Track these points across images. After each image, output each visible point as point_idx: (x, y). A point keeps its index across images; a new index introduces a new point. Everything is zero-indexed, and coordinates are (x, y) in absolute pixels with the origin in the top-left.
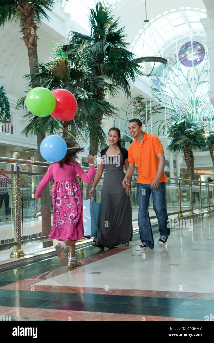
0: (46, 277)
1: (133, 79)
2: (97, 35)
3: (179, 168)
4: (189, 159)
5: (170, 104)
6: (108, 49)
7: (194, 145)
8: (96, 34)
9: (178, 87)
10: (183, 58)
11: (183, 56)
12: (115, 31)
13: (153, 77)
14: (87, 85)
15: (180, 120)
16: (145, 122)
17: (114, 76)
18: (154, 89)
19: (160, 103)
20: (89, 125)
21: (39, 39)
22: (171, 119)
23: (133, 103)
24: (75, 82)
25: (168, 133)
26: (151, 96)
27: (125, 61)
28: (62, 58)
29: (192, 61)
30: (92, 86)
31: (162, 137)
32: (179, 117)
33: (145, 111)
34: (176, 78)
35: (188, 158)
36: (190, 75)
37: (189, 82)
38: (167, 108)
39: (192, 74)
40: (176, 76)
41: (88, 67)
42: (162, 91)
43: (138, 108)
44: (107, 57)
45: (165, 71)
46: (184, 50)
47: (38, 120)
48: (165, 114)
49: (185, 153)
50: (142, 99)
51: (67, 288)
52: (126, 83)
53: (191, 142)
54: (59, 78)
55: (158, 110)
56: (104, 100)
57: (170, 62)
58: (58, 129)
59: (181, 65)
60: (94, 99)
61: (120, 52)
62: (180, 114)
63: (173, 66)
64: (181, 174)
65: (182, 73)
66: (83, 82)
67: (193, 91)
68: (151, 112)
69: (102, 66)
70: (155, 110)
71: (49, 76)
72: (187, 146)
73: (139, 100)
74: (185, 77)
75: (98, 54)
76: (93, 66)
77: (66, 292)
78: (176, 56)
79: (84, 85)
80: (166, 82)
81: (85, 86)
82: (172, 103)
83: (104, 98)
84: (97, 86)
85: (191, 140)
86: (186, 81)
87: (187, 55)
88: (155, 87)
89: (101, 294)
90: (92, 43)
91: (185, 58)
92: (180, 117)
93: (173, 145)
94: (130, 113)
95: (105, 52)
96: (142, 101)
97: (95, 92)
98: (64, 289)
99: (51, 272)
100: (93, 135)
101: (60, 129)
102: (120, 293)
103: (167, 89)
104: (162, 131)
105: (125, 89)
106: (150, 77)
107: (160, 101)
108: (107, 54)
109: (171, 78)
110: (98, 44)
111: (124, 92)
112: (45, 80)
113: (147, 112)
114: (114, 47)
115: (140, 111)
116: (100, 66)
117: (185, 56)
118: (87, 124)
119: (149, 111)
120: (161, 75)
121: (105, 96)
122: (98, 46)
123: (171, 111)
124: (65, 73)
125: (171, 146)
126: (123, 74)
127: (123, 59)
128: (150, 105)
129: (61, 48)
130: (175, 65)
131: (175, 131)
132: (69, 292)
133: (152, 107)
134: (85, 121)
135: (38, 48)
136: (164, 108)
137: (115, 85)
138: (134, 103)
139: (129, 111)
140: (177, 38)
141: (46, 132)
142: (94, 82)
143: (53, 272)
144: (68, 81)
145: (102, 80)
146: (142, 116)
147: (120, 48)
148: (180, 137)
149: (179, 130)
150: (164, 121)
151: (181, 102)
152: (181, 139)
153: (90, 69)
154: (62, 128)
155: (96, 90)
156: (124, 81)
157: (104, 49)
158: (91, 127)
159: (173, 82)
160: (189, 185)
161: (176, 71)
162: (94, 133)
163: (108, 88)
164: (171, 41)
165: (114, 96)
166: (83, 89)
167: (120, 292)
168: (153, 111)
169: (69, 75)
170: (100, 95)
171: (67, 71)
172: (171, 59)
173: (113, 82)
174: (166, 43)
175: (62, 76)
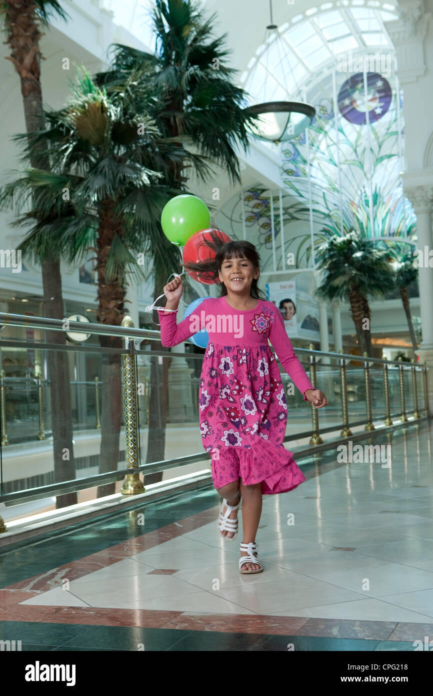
0: (49, 582)
1: (245, 145)
2: (169, 52)
3: (339, 333)
4: (360, 315)
5: (321, 201)
6: (193, 80)
7: (370, 286)
8: (166, 50)
9: (336, 165)
10: (347, 106)
11: (347, 102)
12: (207, 42)
13: (286, 146)
14: (148, 156)
15: (342, 234)
16: (269, 239)
17: (205, 138)
18: (288, 172)
19: (301, 200)
20: (152, 240)
21: (44, 59)
22: (323, 233)
23: (245, 200)
24: (123, 151)
25: (316, 261)
26: (281, 185)
27: (228, 107)
28: (94, 99)
29: (364, 114)
30: (158, 159)
31: (305, 270)
32: (339, 228)
33: (269, 217)
34: (333, 148)
35: (358, 313)
36: (361, 144)
37: (359, 156)
38: (314, 210)
39: (367, 140)
40: (332, 143)
41: (149, 117)
42: (305, 174)
43: (255, 210)
44: (189, 98)
45: (309, 133)
46: (350, 90)
47: (42, 232)
48: (311, 223)
49: (352, 303)
50: (263, 191)
51: (97, 613)
52: (231, 153)
53: (365, 279)
54: (87, 142)
55: (296, 215)
56: (184, 189)
57: (320, 115)
58: (87, 250)
59: (344, 121)
60: (163, 188)
61: (218, 87)
62: (341, 222)
63: (327, 123)
64: (344, 347)
65: (345, 138)
66: (140, 151)
67: (369, 176)
68: (281, 218)
69: (179, 117)
70: (290, 214)
71: (66, 138)
72: (356, 288)
73: (257, 193)
74: (352, 146)
75: (172, 92)
76: (161, 117)
77: (93, 623)
78: (332, 103)
79: (140, 157)
80: (311, 156)
81: (143, 158)
82: (325, 200)
83: (183, 185)
84: (168, 158)
85: (365, 275)
86: (354, 154)
87: (355, 101)
88: (291, 166)
89: (177, 628)
90: (158, 69)
91: (350, 108)
92: (342, 228)
93: (328, 287)
94: (239, 220)
95: (185, 87)
96: (264, 195)
97: (164, 171)
98: (90, 616)
99: (62, 569)
100: (160, 263)
101: (90, 251)
102: (222, 625)
103: (314, 172)
104: (305, 259)
105: (228, 167)
106: (280, 144)
107: (301, 196)
108: (189, 93)
109: (323, 147)
110: (171, 69)
111: (227, 172)
112: (58, 145)
113: (272, 218)
114: (204, 77)
115: (259, 216)
116: (174, 117)
117: (351, 103)
118: (148, 239)
119: (277, 216)
120: (302, 141)
121: (186, 181)
122: (170, 74)
123: (322, 216)
124: (100, 131)
125: (323, 288)
126: (224, 133)
127: (223, 102)
128: (281, 204)
129: (91, 78)
130: (331, 122)
131: (331, 257)
132: (102, 624)
133: (284, 208)
134: (143, 233)
135: (42, 79)
136: (308, 210)
137: (208, 156)
138: (248, 199)
139: (236, 217)
140: (334, 65)
141: (61, 257)
142: (162, 150)
143: (67, 570)
144: (106, 148)
145: (180, 145)
146: (263, 226)
147: (218, 80)
148: (341, 270)
149: (340, 256)
150: (309, 236)
151: (344, 198)
152: (344, 273)
153: (154, 122)
154: (94, 250)
155: (167, 167)
156: (225, 149)
157: (184, 82)
158: (157, 246)
159: (327, 156)
160: (365, 369)
161: (333, 133)
162: (164, 259)
163: (192, 164)
164: (322, 72)
165: (204, 181)
166: (138, 166)
167: (222, 622)
168: (287, 217)
169: (108, 135)
170: (176, 180)
171: (105, 127)
172: (323, 108)
173: (204, 151)
174: (312, 74)
175: (95, 137)
